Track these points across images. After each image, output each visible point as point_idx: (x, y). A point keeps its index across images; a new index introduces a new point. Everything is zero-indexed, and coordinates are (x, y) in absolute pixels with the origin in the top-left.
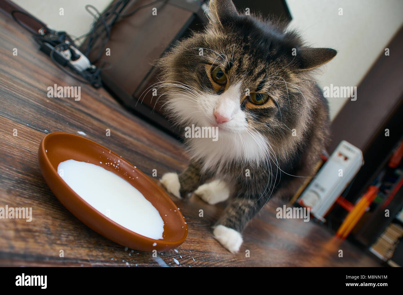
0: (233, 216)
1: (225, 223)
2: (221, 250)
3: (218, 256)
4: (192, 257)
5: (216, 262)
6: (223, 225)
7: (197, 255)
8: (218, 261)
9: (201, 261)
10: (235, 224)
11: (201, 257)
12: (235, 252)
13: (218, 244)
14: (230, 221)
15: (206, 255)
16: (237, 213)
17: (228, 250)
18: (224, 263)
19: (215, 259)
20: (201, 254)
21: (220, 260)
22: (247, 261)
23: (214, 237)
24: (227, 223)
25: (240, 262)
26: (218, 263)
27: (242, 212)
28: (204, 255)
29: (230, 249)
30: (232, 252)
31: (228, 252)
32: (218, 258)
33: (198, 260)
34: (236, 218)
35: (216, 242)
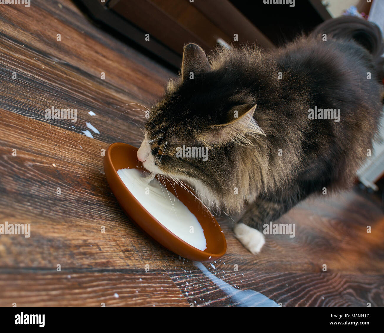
0: (256, 216)
1: (248, 222)
2: (243, 251)
3: (242, 258)
4: (223, 261)
5: (241, 265)
6: (245, 223)
7: (226, 258)
8: (243, 264)
9: (230, 265)
10: (257, 224)
11: (229, 261)
12: (256, 253)
13: (240, 244)
14: (253, 220)
15: (232, 258)
16: (260, 213)
17: (248, 251)
18: (248, 266)
19: (240, 262)
20: (228, 257)
21: (244, 263)
22: (268, 262)
23: (235, 236)
24: (249, 222)
25: (261, 264)
26: (243, 266)
27: (266, 214)
28: (231, 258)
29: (251, 250)
30: (253, 252)
31: (249, 253)
32: (242, 260)
33: (227, 264)
34: (259, 218)
35: (238, 241)
